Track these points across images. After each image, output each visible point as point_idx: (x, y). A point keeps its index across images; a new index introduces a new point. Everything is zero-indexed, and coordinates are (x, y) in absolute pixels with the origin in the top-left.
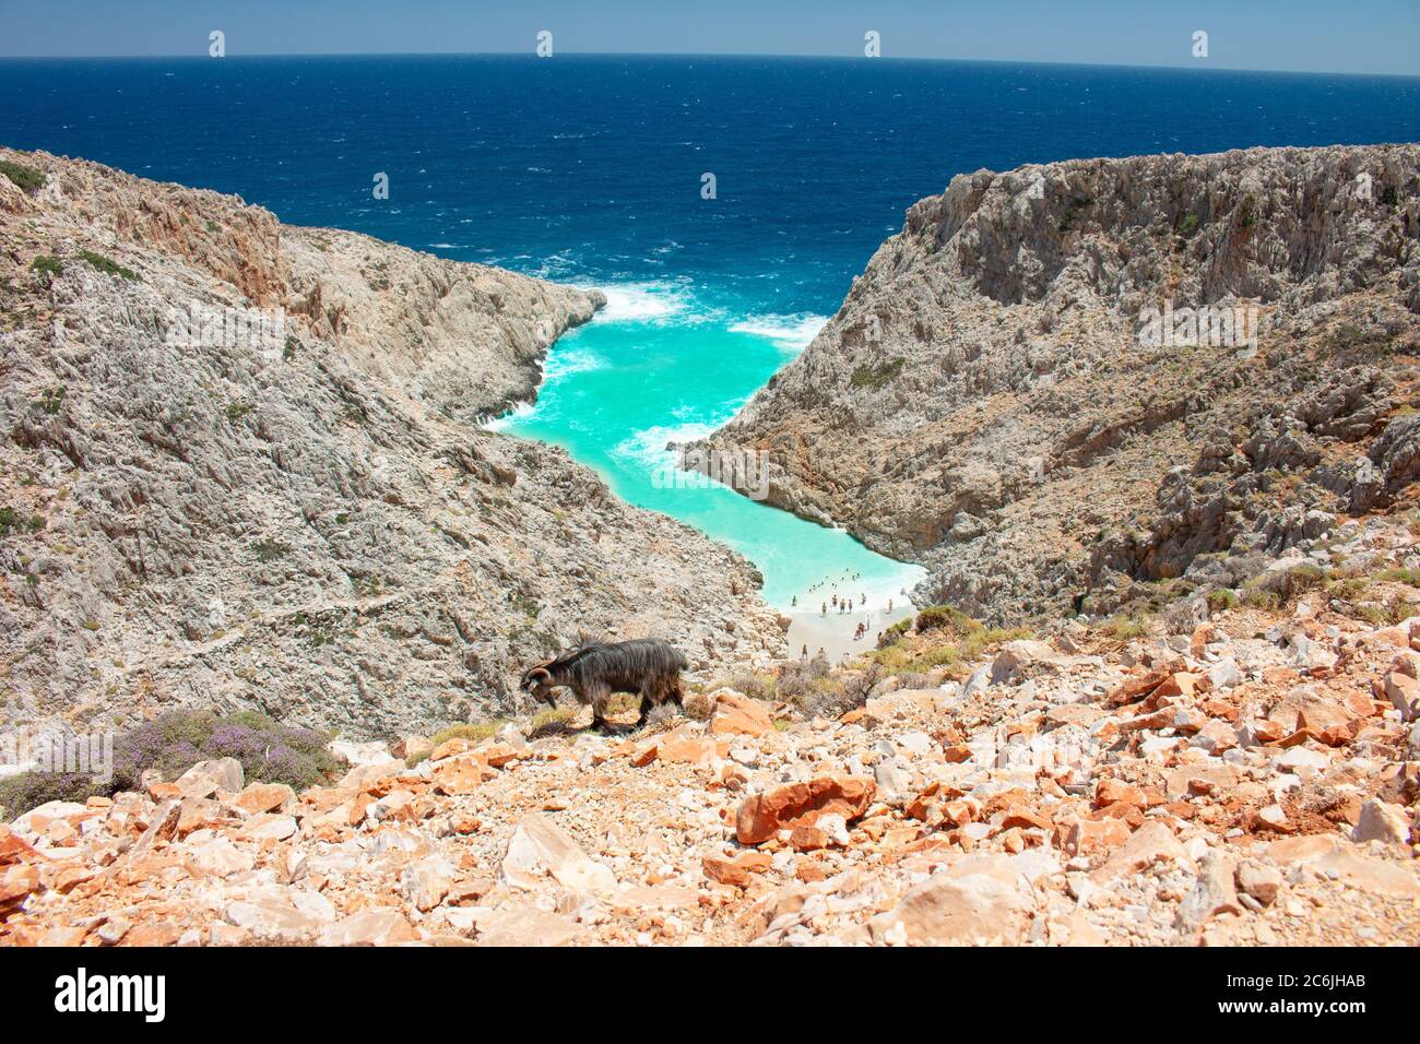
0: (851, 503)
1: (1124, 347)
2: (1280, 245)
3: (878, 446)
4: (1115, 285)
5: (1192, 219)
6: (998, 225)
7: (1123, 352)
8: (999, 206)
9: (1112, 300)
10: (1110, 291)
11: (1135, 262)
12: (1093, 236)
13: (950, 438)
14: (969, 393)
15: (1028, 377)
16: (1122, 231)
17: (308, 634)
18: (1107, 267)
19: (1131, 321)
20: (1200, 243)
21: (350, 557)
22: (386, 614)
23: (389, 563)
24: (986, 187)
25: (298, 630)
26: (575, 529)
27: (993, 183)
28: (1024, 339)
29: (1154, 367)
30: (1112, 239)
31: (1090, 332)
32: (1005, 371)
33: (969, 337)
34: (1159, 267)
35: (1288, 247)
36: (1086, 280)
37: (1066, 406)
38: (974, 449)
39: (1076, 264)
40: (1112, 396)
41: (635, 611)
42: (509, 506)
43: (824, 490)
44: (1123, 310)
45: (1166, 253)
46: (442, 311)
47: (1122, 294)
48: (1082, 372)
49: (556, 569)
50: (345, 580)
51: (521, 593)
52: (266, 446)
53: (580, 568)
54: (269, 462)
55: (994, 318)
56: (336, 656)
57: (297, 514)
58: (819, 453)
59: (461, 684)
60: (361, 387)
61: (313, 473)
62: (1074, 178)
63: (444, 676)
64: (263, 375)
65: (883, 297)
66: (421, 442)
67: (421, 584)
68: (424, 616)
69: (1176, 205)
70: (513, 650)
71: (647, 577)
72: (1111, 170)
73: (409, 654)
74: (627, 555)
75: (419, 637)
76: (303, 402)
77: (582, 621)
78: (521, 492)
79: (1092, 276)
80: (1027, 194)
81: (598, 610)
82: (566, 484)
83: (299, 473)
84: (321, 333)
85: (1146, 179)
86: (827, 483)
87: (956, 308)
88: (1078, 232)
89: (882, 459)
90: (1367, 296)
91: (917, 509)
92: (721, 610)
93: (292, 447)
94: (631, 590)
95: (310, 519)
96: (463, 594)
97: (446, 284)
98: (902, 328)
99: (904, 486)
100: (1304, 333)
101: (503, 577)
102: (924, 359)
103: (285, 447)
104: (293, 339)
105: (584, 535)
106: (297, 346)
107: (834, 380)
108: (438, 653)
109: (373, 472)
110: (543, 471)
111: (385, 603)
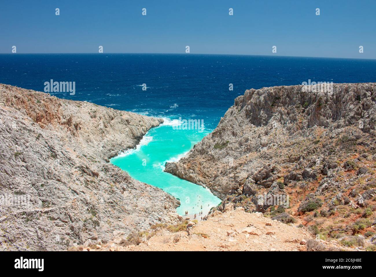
0: (212, 182)
1: (286, 140)
2: (329, 111)
3: (220, 165)
4: (286, 122)
5: (306, 103)
6: (256, 104)
7: (286, 141)
8: (256, 99)
9: (285, 126)
10: (284, 123)
11: (291, 115)
12: (280, 108)
13: (238, 165)
14: (245, 152)
15: (260, 148)
16: (288, 106)
17: (25, 218)
18: (284, 117)
19: (289, 132)
20: (308, 110)
21: (43, 196)
22: (50, 213)
23: (53, 198)
24: (253, 93)
25: (23, 217)
26: (116, 189)
27: (255, 93)
28: (260, 137)
29: (293, 146)
30: (286, 109)
31: (278, 135)
32: (255, 146)
33: (246, 136)
34: (297, 117)
35: (332, 112)
36: (278, 120)
37: (269, 157)
38: (243, 168)
39: (275, 116)
40: (281, 154)
41: (129, 214)
42: (95, 183)
43: (205, 178)
44: (287, 129)
45: (299, 113)
46: (112, 124)
47: (287, 124)
48: (274, 147)
49: (105, 201)
50: (40, 203)
51: (92, 208)
52: (24, 164)
53: (113, 201)
54: (24, 168)
55: (253, 130)
56: (32, 225)
57: (30, 184)
58: (204, 167)
59: (68, 234)
60: (57, 148)
61: (36, 172)
62: (275, 91)
63: (64, 232)
64: (28, 144)
65: (224, 124)
66: (72, 164)
67: (61, 205)
68: (60, 214)
69: (303, 99)
70: (85, 225)
71: (136, 204)
72: (285, 89)
73: (54, 225)
74: (131, 197)
75: (58, 220)
76: (38, 152)
77: (110, 217)
78: (101, 179)
79: (280, 119)
80: (263, 96)
81: (117, 214)
82: (116, 176)
83: (32, 172)
84: (71, 130)
85: (295, 92)
86: (206, 176)
87: (244, 127)
88: (276, 107)
89: (221, 170)
90: (352, 127)
91: (227, 185)
92: (159, 214)
93: (31, 165)
94: (129, 208)
95: (33, 185)
96: (73, 208)
97: (113, 117)
98: (229, 132)
99: (224, 178)
100: (333, 138)
101: (87, 203)
102: (234, 141)
103: (29, 165)
104: (40, 134)
105: (118, 191)
106: (41, 136)
107: (209, 147)
108: (63, 225)
109: (55, 172)
110: (109, 172)
111: (50, 210)
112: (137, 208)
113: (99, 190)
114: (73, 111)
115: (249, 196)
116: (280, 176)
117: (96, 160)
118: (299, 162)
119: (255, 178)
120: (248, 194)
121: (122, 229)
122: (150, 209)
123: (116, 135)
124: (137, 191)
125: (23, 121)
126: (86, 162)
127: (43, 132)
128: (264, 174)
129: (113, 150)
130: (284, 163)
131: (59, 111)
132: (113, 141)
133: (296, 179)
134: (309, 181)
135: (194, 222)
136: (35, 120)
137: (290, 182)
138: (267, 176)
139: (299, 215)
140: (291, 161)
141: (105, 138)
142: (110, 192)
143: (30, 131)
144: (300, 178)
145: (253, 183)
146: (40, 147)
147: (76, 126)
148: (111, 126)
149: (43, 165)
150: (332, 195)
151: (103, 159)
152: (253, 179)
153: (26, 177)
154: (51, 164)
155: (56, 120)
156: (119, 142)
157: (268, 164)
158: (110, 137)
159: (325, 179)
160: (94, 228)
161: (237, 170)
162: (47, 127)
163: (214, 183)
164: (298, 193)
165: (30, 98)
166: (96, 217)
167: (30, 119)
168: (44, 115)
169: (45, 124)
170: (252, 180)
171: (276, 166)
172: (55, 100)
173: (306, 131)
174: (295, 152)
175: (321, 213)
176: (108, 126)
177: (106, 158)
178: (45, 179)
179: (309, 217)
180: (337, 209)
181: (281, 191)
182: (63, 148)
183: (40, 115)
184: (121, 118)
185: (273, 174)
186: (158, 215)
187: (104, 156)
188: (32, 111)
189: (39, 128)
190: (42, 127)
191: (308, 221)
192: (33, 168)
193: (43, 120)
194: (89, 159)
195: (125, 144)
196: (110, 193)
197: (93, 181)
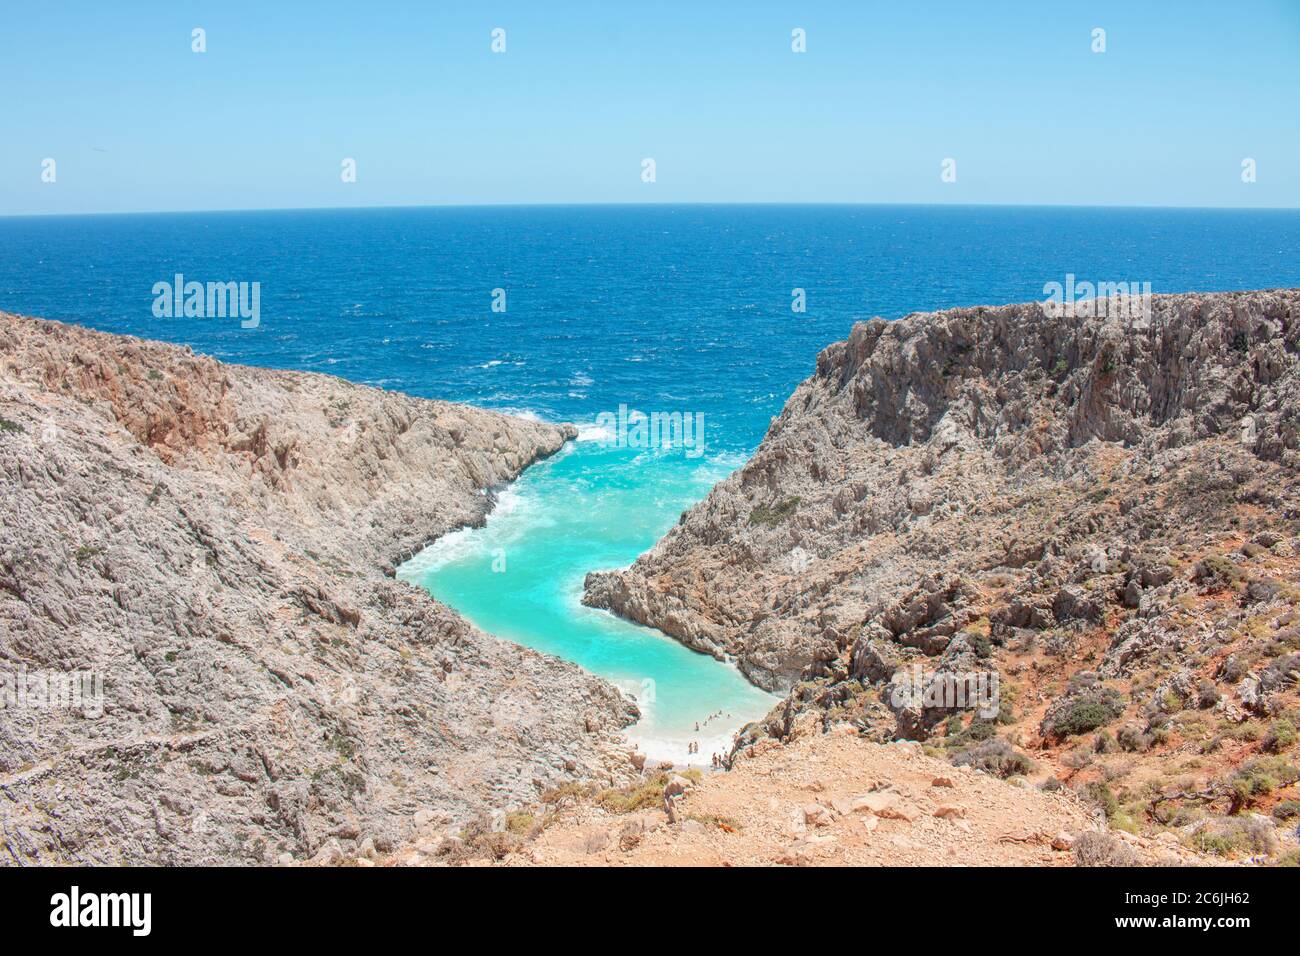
0: (743, 637)
1: (996, 490)
2: (1141, 390)
3: (772, 581)
4: (992, 428)
5: (1061, 364)
6: (888, 369)
7: (995, 494)
8: (890, 352)
9: (989, 443)
10: (989, 433)
11: (1009, 406)
12: (973, 380)
13: (832, 577)
14: (855, 532)
15: (908, 518)
16: (999, 376)
17: (115, 768)
18: (986, 411)
19: (1004, 464)
20: (1067, 388)
21: (173, 693)
22: (198, 750)
23: (209, 701)
24: (879, 334)
25: (106, 764)
26: (419, 667)
27: (886, 331)
28: (907, 480)
29: (1020, 510)
30: (991, 384)
31: (966, 474)
32: (888, 511)
33: (858, 478)
34: (1031, 411)
35: (1149, 392)
36: (967, 423)
37: (937, 548)
38: (851, 589)
39: (957, 408)
40: (979, 539)
41: (466, 749)
42: (347, 645)
43: (720, 623)
44: (998, 453)
45: (1038, 397)
46: (401, 446)
47: (998, 437)
48: (955, 514)
49: (383, 708)
50: (165, 715)
51: (338, 731)
52: (110, 586)
53: (409, 708)
54: (110, 601)
55: (883, 459)
56: (139, 790)
57: (129, 651)
58: (717, 588)
59: (261, 821)
60: (219, 530)
61: (150, 612)
62: (955, 325)
63: (245, 813)
64: (119, 519)
65: (782, 439)
66: (270, 583)
67: (235, 722)
68: (232, 753)
69: (1049, 351)
70: (315, 790)
71: (487, 715)
72: (989, 317)
73: (214, 790)
74: (472, 693)
75: (226, 773)
76: (153, 546)
77: (400, 761)
78: (368, 631)
79: (972, 420)
80: (914, 340)
81: (422, 749)
82: (418, 623)
83: (136, 612)
84: (265, 468)
85: (1021, 326)
86: (723, 617)
87: (849, 449)
88: (959, 377)
89: (774, 595)
90: (1219, 442)
91: (795, 646)
92: (565, 749)
93: (133, 588)
94: (465, 729)
95: (140, 656)
96: (274, 732)
97: (406, 421)
98: (799, 468)
99: (787, 622)
100: (1156, 479)
101: (322, 716)
102: (818, 498)
103: (125, 587)
104: (162, 485)
105: (427, 673)
106: (164, 492)
107: (734, 518)
108: (244, 790)
109: (211, 611)
110: (396, 610)
111: (197, 739)
112: (492, 730)
113: (363, 671)
114: (270, 404)
115: (872, 682)
116: (977, 613)
117: (350, 569)
118: (1040, 564)
119: (892, 622)
120: (869, 675)
121: (441, 802)
122: (536, 732)
123: (417, 483)
124: (492, 673)
125: (104, 442)
126: (315, 578)
127: (169, 477)
128: (922, 609)
129: (407, 534)
130: (991, 568)
131: (225, 406)
132: (407, 503)
133: (1033, 623)
134: (1078, 629)
135: (687, 777)
136: (145, 436)
137: (1012, 635)
138: (932, 614)
139: (1045, 746)
140: (1012, 561)
141: (378, 493)
142: (398, 675)
143: (126, 473)
144: (1047, 621)
145: (886, 639)
146: (161, 529)
147: (282, 456)
148: (400, 452)
149: (173, 587)
150: (1156, 676)
151: (376, 565)
152: (884, 626)
153: (117, 628)
154: (198, 584)
155: (214, 435)
156: (427, 508)
157: (936, 572)
158: (395, 489)
159: (1132, 622)
160: (348, 799)
161: (831, 596)
162: (183, 459)
163: (753, 641)
164: (1041, 670)
165: (126, 365)
166: (353, 761)
167: (128, 433)
168: (174, 419)
169: (178, 449)
170: (882, 630)
171: (963, 580)
172: (210, 370)
173: (1063, 457)
174: (1025, 531)
175: (1119, 739)
176: (388, 452)
177: (385, 561)
178: (179, 635)
179: (1078, 752)
180: (1176, 723)
181: (983, 665)
182: (237, 529)
183: (158, 419)
184: (434, 425)
185: (954, 605)
186: (562, 754)
187: (378, 556)
188: (132, 406)
189: (156, 462)
190: (166, 459)
191: (1076, 768)
192: (139, 599)
193: (169, 437)
194: (327, 564)
195: (448, 514)
196: (398, 679)
197: (341, 640)
